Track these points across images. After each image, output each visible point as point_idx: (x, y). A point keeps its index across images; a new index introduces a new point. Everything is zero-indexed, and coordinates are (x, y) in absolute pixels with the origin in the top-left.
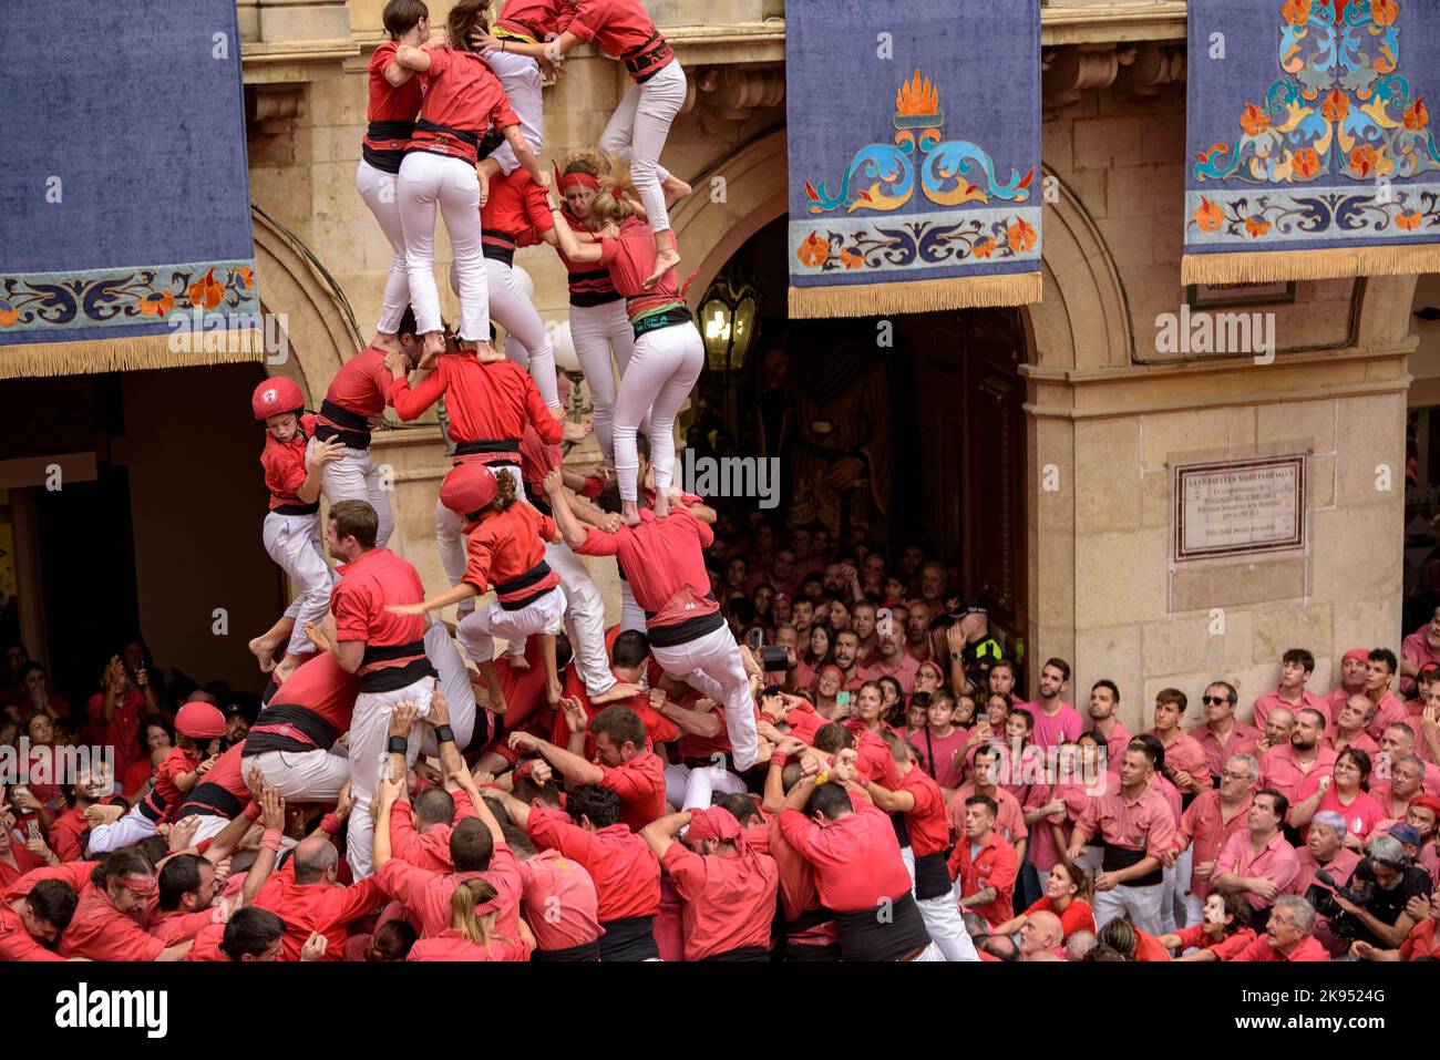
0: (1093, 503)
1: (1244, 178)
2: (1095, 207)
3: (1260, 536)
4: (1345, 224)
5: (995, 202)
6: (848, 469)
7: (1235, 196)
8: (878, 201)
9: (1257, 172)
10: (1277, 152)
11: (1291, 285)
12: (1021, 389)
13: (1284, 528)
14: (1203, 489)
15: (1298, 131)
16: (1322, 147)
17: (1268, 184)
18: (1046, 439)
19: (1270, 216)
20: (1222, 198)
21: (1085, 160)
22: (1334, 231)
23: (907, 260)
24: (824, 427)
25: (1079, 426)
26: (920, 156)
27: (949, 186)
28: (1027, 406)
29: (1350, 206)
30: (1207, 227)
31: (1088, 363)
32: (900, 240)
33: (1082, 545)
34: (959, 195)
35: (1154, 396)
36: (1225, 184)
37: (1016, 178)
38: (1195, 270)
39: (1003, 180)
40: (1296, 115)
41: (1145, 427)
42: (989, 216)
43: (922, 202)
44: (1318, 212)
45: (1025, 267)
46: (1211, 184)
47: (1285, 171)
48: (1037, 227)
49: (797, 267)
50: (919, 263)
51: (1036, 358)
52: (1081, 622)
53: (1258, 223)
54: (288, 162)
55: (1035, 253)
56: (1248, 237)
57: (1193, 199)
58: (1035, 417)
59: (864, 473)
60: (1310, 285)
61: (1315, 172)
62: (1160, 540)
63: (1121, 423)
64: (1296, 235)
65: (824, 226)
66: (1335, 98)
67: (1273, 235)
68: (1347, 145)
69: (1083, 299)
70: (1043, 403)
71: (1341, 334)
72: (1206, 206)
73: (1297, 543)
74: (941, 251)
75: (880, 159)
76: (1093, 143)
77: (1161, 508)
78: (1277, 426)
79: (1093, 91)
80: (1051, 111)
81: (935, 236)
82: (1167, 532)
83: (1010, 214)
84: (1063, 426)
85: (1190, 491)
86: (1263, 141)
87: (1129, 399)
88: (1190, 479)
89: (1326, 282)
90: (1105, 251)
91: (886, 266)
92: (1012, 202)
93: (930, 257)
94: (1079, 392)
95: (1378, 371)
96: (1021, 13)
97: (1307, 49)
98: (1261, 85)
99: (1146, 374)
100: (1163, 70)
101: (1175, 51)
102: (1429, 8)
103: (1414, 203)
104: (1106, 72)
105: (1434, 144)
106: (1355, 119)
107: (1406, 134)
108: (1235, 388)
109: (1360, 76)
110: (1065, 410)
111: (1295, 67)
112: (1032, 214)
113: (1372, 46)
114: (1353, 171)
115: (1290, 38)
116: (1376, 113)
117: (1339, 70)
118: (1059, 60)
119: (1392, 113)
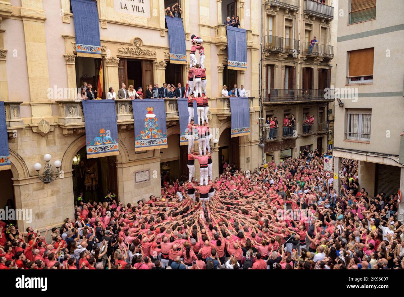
0: (125, 177)
1: (142, 139)
2: (124, 143)
3: (145, 179)
4: (153, 143)
5: (113, 143)
6: (92, 176)
7: (141, 141)
8: (98, 144)
9: (143, 138)
10: (145, 136)
11: (147, 151)
12: (116, 165)
13: (147, 178)
14: (138, 175)
15: (147, 133)
16: (150, 135)
17: (144, 139)
18: (119, 171)
19: (145, 143)
22: (152, 144)
23: (102, 151)
24: (89, 170)
25: (123, 169)
26: (103, 138)
27: (107, 141)
28: (116, 167)
29: (153, 141)
30: (138, 144)
31: (124, 161)
32: (101, 148)
33: (124, 183)
34: (108, 142)
35: (132, 164)
36: (140, 140)
37: (115, 140)
38: (137, 150)
39: (113, 140)
40: (147, 132)
41: (131, 168)
42: (112, 145)
43: (103, 144)
44: (150, 142)
45: (117, 150)
46: (138, 140)
47: (146, 138)
48: (118, 146)
49: (88, 152)
50: (103, 151)
51: (118, 161)
52: (124, 192)
53: (143, 144)
54: (14, 142)
55: (118, 149)
56: (142, 146)
57: (136, 142)
58: (118, 168)
59: (95, 176)
60: (149, 151)
61: (149, 138)
62: (133, 181)
63: (128, 168)
64: (148, 145)
65: (91, 147)
66: (151, 129)
67: (145, 145)
68: (153, 135)
69: (123, 153)
70: (119, 166)
71: (152, 156)
72: (137, 142)
73: (149, 180)
74: (106, 149)
75: (98, 139)
76: (123, 136)
77: (133, 177)
78: (146, 167)
79: (123, 130)
80: (119, 132)
81: (105, 147)
82: (134, 180)
83: (114, 144)
84: (121, 169)
85: (137, 175)
86: (143, 135)
87: (129, 165)
88: (137, 174)
89: (150, 150)
90: (125, 148)
91: (99, 151)
92: (115, 143)
93: (105, 150)
94: (123, 165)
95: (157, 159)
96: (115, 121)
97: (148, 124)
98: (143, 128)
99: (130, 161)
100: (131, 127)
101: (133, 124)
102: (161, 119)
103: (160, 141)
104: (125, 127)
105: (162, 134)
106: (153, 132)
107: (159, 133)
108: (141, 163)
109: (154, 127)
110: (121, 167)
111: (147, 126)
112: (117, 144)
113: (155, 124)
114: (154, 138)
115: (146, 123)
116: (156, 131)
117: (151, 126)
118: (119, 126)
119: (157, 131)
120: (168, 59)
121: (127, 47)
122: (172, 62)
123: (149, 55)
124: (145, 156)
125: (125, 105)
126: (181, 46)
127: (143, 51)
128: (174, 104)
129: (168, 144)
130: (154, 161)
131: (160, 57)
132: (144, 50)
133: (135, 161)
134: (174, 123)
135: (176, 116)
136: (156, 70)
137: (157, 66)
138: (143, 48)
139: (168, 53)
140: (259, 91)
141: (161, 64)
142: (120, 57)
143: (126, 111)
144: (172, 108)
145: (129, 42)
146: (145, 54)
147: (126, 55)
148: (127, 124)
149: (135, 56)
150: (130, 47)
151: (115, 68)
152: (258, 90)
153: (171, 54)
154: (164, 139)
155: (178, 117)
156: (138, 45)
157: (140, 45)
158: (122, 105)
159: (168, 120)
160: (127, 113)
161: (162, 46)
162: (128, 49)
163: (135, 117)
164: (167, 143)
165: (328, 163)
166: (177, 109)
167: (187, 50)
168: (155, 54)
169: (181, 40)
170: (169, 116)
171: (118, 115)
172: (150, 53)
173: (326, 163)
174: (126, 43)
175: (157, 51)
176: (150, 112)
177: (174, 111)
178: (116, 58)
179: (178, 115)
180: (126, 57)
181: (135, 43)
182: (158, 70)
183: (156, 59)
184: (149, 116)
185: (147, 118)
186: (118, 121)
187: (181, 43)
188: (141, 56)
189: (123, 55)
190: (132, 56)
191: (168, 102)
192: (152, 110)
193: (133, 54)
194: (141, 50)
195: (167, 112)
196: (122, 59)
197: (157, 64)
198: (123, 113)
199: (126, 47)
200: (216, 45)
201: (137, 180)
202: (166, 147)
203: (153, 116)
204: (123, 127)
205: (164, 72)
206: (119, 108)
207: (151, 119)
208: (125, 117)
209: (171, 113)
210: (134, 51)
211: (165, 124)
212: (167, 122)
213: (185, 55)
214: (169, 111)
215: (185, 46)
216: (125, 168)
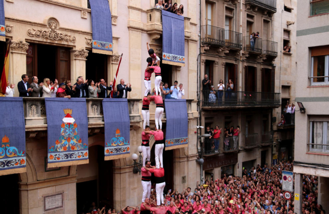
0: (31, 203)
1: (56, 151)
2: (31, 157)
3: (56, 206)
4: (71, 158)
5: (18, 156)
7: (55, 154)
9: (58, 150)
10: (61, 147)
11: (60, 167)
12: (19, 186)
13: (60, 204)
14: (48, 200)
15: (64, 144)
16: (67, 146)
17: (60, 152)
18: (23, 194)
19: (60, 157)
20: (53, 154)
21: (29, 149)
22: (69, 159)
23: (4, 166)
25: (29, 192)
26: (6, 149)
28: (20, 189)
29: (71, 155)
30: (51, 159)
31: (30, 181)
32: (3, 163)
33: (30, 211)
34: (12, 155)
35: (41, 186)
36: (54, 152)
37: (22, 152)
38: (50, 166)
39: (20, 153)
40: (64, 141)
41: (39, 191)
42: (18, 159)
43: (6, 157)
44: (67, 156)
45: (23, 166)
46: (52, 152)
47: (62, 150)
48: (25, 160)
50: (6, 167)
51: (21, 181)
53: (58, 158)
55: (25, 164)
56: (57, 160)
57: (49, 155)
58: (21, 191)
60: (63, 167)
61: (66, 150)
63: (35, 191)
64: (64, 159)
66: (69, 139)
67: (61, 160)
68: (71, 146)
69: (29, 171)
70: (23, 188)
71: (67, 174)
72: (51, 156)
73: (62, 207)
74: (10, 165)
76: (31, 146)
77: (42, 203)
78: (59, 189)
81: (9, 162)
82: (43, 207)
83: (21, 158)
84: (26, 192)
85: (46, 200)
86: (59, 145)
87: (37, 187)
88: (46, 198)
92: (21, 156)
93: (8, 166)
94: (29, 186)
95: (72, 179)
96: (22, 126)
97: (65, 131)
98: (58, 137)
99: (39, 182)
100: (42, 135)
101: (46, 132)
102: (81, 125)
103: (80, 154)
104: (34, 135)
105: (83, 145)
106: (72, 142)
107: (79, 144)
108: (52, 184)
109: (72, 135)
110: (26, 189)
111: (63, 134)
112: (25, 158)
113: (74, 131)
114: (72, 150)
115: (62, 130)
116: (74, 141)
117: (69, 135)
118: (28, 133)
119: (77, 141)
120: (90, 47)
121: (40, 29)
122: (94, 51)
123: (67, 41)
124: (57, 175)
125: (37, 106)
126: (107, 31)
127: (59, 35)
128: (97, 106)
129: (89, 158)
130: (69, 180)
131: (80, 44)
132: (61, 34)
133: (44, 181)
134: (96, 131)
135: (100, 122)
136: (74, 61)
137: (76, 56)
138: (59, 32)
139: (91, 40)
140: (197, 92)
141: (81, 53)
142: (29, 41)
143: (37, 113)
144: (96, 110)
145: (42, 23)
146: (62, 39)
147: (37, 39)
148: (36, 131)
149: (49, 41)
150: (43, 29)
151: (22, 55)
152: (196, 90)
153: (93, 41)
154: (85, 152)
155: (103, 123)
156: (53, 28)
157: (55, 27)
158: (32, 105)
159: (90, 127)
160: (39, 116)
161: (83, 31)
162: (41, 32)
163: (48, 122)
164: (87, 157)
165: (287, 180)
166: (102, 113)
167: (114, 38)
168: (74, 40)
169: (107, 24)
170: (92, 122)
171: (27, 118)
172: (68, 38)
173: (285, 181)
174: (39, 24)
175: (77, 36)
176: (68, 116)
177: (98, 115)
178: (24, 42)
179: (103, 121)
180: (37, 42)
181: (49, 24)
182: (77, 61)
183: (75, 46)
184: (66, 120)
185: (64, 123)
186: (27, 126)
187: (107, 28)
188: (56, 42)
189: (34, 39)
190: (45, 40)
191: (90, 103)
192: (70, 112)
193: (47, 38)
194: (57, 34)
195: (90, 116)
196: (32, 44)
197: (77, 53)
198: (34, 116)
199: (37, 28)
200: (149, 32)
202: (87, 162)
203: (71, 120)
204: (32, 135)
205: (84, 63)
206: (28, 109)
207: (69, 124)
208: (35, 121)
209: (94, 118)
210: (48, 34)
211: (86, 132)
212: (89, 129)
213: (111, 44)
214: (91, 115)
215: (111, 32)
216: (32, 191)
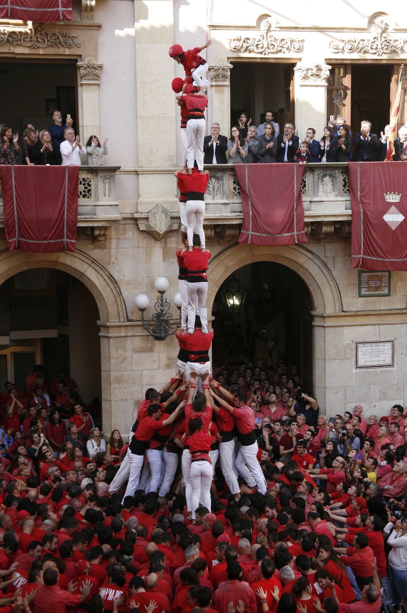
0: (331, 350)
2: (331, 268)
3: (381, 363)
12: (312, 318)
13: (388, 361)
14: (364, 348)
18: (318, 333)
21: (328, 254)
24: (265, 331)
25: (327, 330)
28: (313, 323)
31: (329, 311)
33: (327, 363)
35: (349, 321)
41: (346, 330)
51: (315, 309)
52: (327, 386)
54: (105, 248)
58: (314, 326)
60: (395, 291)
62: (351, 363)
63: (339, 329)
69: (327, 292)
70: (317, 322)
73: (392, 365)
76: (331, 249)
77: (351, 353)
78: (386, 331)
79: (327, 234)
80: (318, 240)
82: (353, 361)
84: (322, 328)
85: (359, 349)
87: (342, 322)
88: (360, 345)
89: (400, 291)
90: (334, 279)
94: (326, 319)
99: (345, 314)
100: (345, 229)
101: (349, 223)
104: (331, 229)
108: (373, 320)
110: (323, 324)
118: (315, 226)
121: (352, 36)
125: (332, 177)
127: (392, 43)
132: (396, 41)
133: (357, 314)
138: (392, 37)
142: (333, 62)
143: (334, 190)
146: (397, 50)
147: (349, 56)
148: (335, 223)
149: (371, 57)
150: (360, 37)
151: (319, 88)
157: (383, 29)
158: (324, 176)
160: (337, 196)
162: (355, 42)
171: (315, 199)
174: (351, 28)
178: (323, 65)
180: (349, 62)
181: (372, 25)
188: (386, 57)
189: (341, 56)
190: (363, 57)
193: (366, 52)
194: (388, 42)
196: (336, 67)
198: (326, 196)
199: (348, 36)
201: (360, 363)
204: (325, 229)
206: (317, 184)
208: (329, 204)
210: (369, 44)
216: (332, 329)
